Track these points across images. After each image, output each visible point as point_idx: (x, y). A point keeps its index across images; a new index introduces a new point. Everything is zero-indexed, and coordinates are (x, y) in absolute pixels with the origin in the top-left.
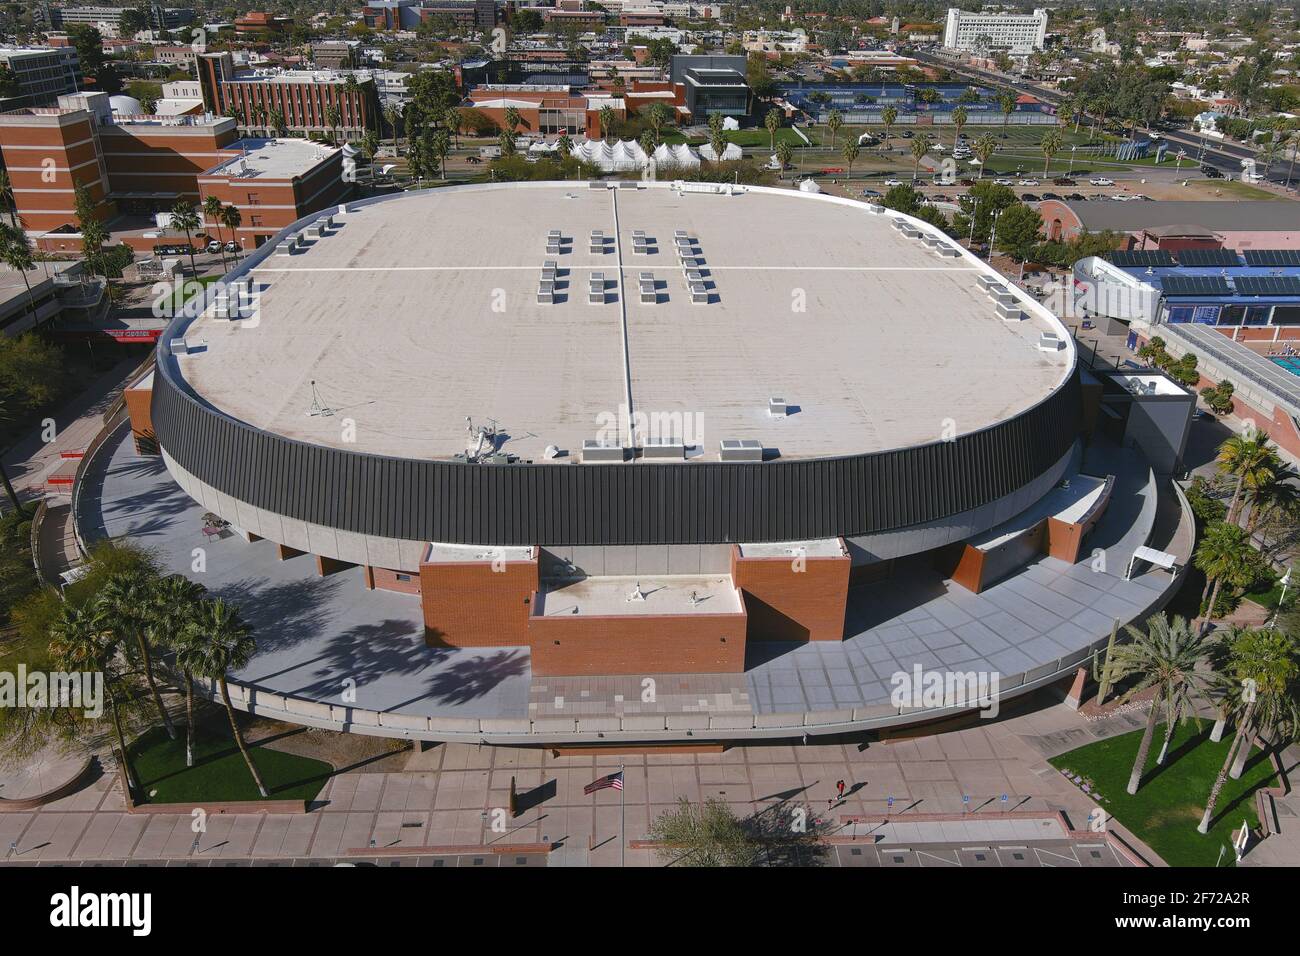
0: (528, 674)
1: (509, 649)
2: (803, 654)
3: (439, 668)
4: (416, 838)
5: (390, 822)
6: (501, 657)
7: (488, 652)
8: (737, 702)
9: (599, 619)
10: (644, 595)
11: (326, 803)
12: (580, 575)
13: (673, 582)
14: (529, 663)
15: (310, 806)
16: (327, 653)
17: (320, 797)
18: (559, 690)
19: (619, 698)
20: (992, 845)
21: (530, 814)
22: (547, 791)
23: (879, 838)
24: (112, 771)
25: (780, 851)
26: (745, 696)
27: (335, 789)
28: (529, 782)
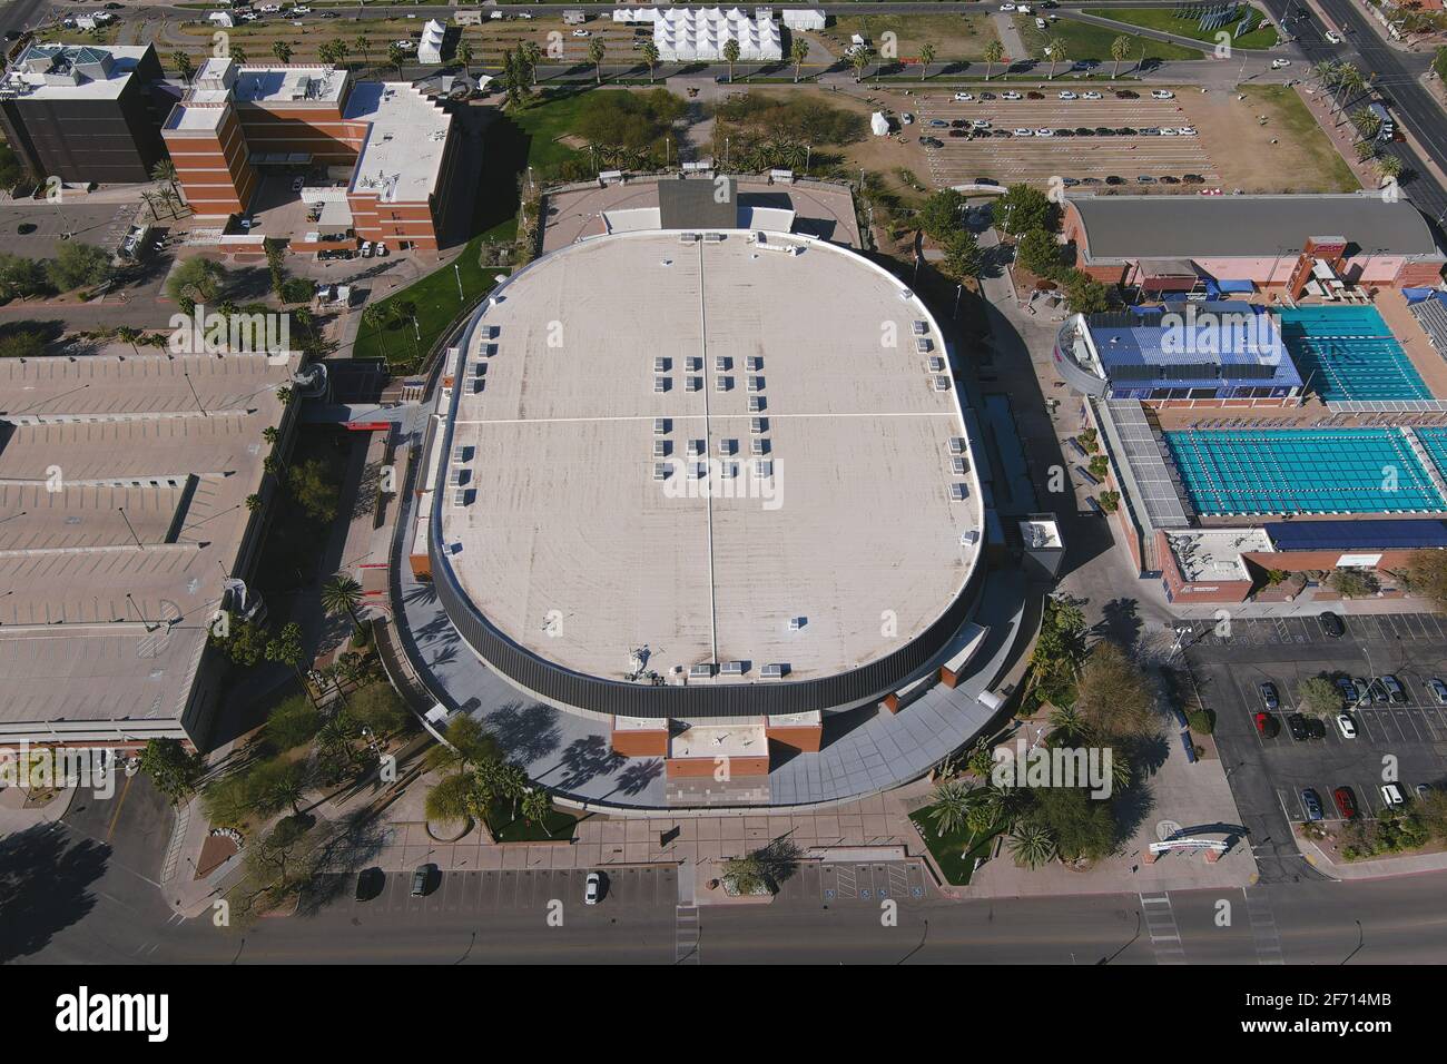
0: (664, 775)
1: (654, 758)
2: (797, 762)
3: (621, 771)
4: (620, 858)
5: (608, 849)
6: (649, 764)
7: (643, 760)
8: (763, 794)
9: (696, 762)
10: (720, 740)
11: (578, 839)
12: (689, 726)
13: (735, 729)
14: (664, 768)
15: (572, 841)
16: (565, 760)
17: (574, 836)
18: (679, 786)
19: (708, 792)
20: (870, 863)
21: (669, 845)
22: (675, 833)
23: (821, 859)
24: (478, 822)
25: (777, 866)
26: (767, 790)
27: (581, 830)
28: (668, 827)
